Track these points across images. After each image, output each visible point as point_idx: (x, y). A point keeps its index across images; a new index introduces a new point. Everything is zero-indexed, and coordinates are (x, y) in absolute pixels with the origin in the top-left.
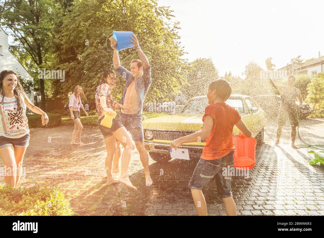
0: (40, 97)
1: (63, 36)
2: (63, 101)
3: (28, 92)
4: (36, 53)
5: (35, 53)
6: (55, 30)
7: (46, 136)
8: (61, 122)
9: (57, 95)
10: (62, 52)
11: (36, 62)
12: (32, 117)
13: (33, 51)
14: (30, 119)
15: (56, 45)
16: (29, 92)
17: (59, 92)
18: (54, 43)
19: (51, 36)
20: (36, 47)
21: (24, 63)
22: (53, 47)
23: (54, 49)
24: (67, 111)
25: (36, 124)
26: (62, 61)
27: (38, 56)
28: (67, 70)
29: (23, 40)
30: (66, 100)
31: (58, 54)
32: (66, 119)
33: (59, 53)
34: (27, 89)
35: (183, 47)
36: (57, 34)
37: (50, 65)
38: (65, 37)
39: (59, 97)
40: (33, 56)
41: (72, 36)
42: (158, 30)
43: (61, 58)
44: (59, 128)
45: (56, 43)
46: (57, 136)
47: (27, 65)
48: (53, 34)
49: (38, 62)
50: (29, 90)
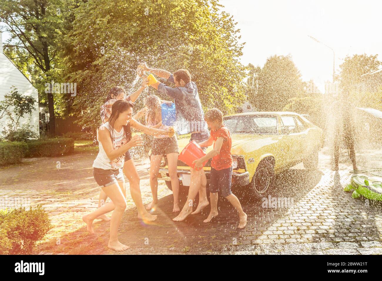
0: (49, 114)
1: (75, 35)
2: (75, 121)
3: (27, 111)
4: (42, 55)
5: (40, 54)
6: (65, 26)
7: (51, 167)
8: (73, 149)
9: (70, 113)
10: (75, 56)
11: (41, 67)
12: (34, 143)
13: (38, 53)
14: (32, 146)
15: (67, 46)
16: (29, 111)
17: (72, 109)
18: (63, 43)
19: (60, 33)
20: (42, 46)
21: (25, 68)
22: (63, 49)
23: (64, 52)
24: (85, 134)
25: (39, 152)
26: (75, 68)
27: (45, 59)
28: (80, 80)
29: (24, 37)
30: (80, 120)
31: (70, 59)
32: (82, 144)
33: (71, 57)
34: (25, 107)
35: (244, 44)
36: (68, 31)
37: (59, 72)
38: (77, 36)
39: (72, 115)
40: (38, 58)
41: (87, 34)
42: (200, 26)
43: (74, 63)
44: (69, 156)
45: (66, 44)
46: (65, 166)
47: (30, 70)
48: (63, 31)
49: (45, 67)
50: (28, 108)
